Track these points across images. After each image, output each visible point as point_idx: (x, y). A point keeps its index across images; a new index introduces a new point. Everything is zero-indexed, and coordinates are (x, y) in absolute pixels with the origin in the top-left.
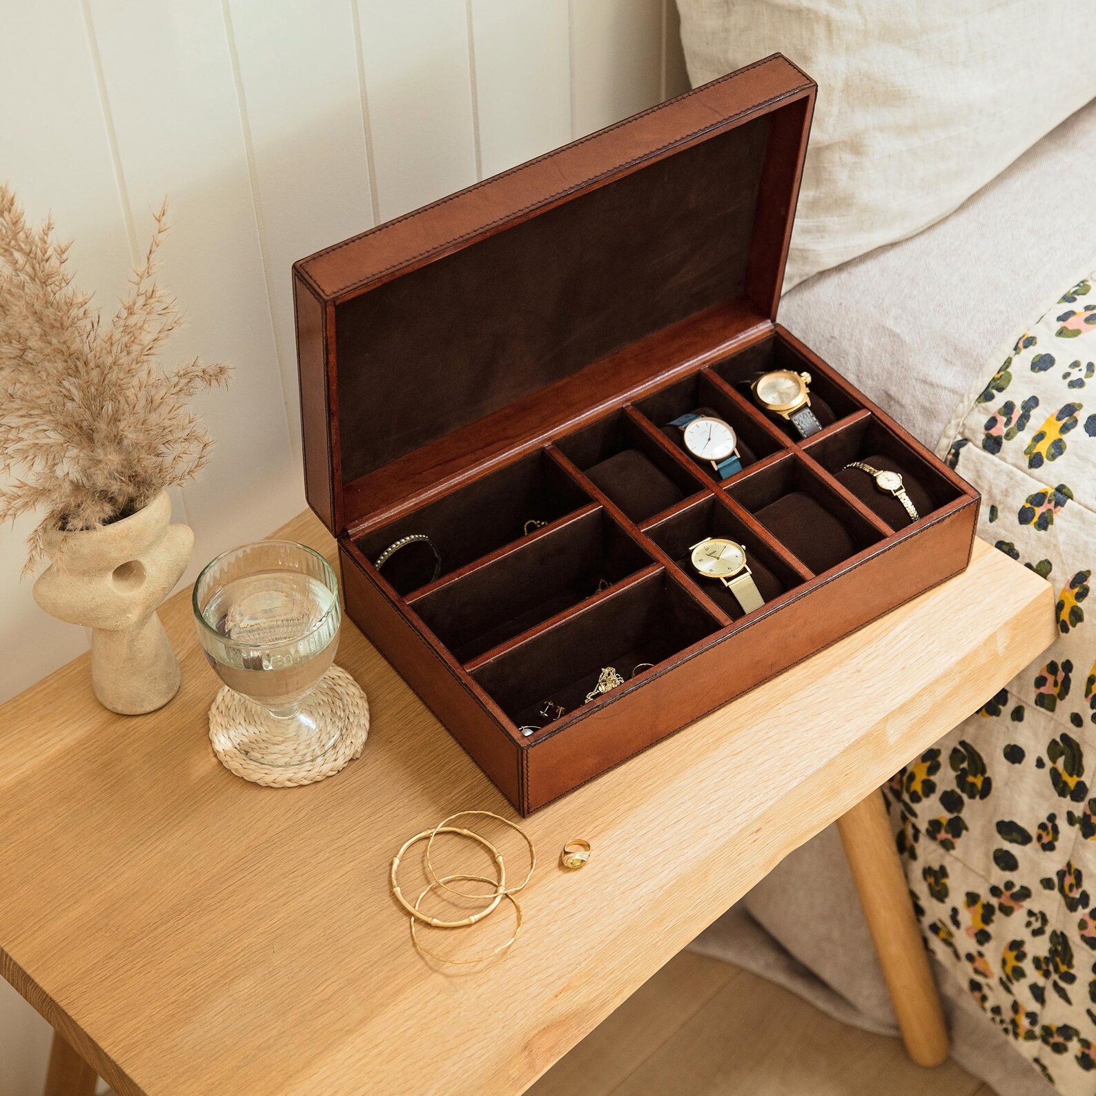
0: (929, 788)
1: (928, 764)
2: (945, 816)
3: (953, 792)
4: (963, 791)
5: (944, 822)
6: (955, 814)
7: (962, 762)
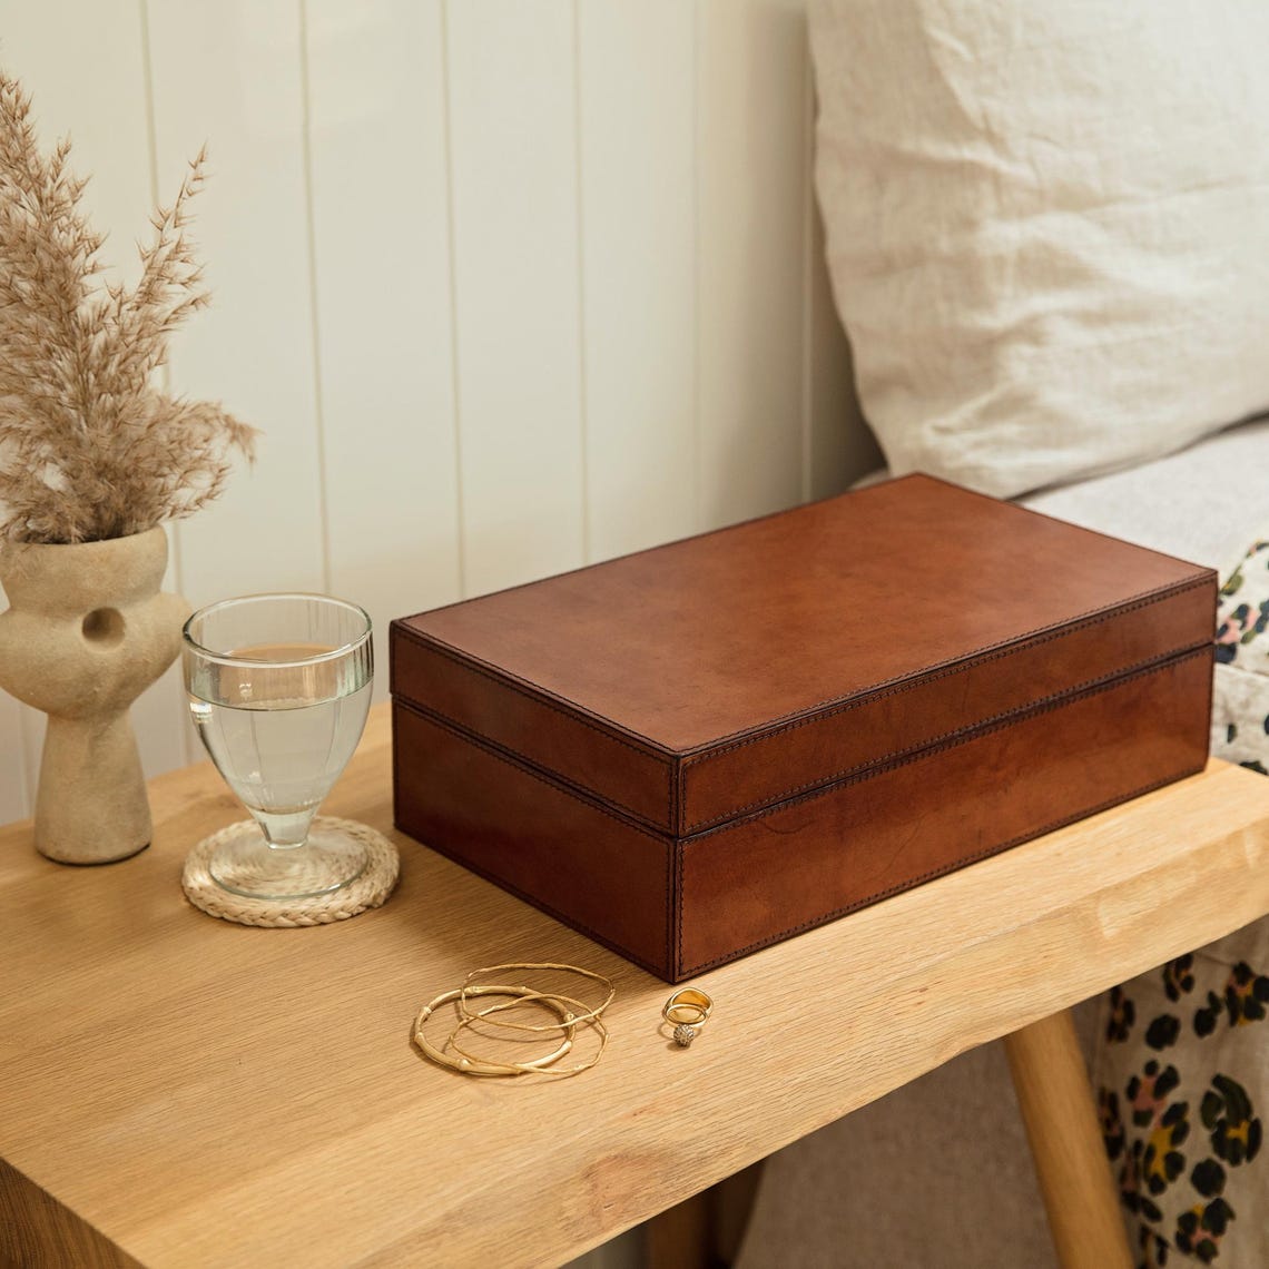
0: (1175, 1164)
1: (1171, 1129)
2: (1199, 1202)
3: (1209, 1162)
4: (1222, 1155)
5: (1199, 1212)
6: (1215, 1198)
7: (1218, 1109)
